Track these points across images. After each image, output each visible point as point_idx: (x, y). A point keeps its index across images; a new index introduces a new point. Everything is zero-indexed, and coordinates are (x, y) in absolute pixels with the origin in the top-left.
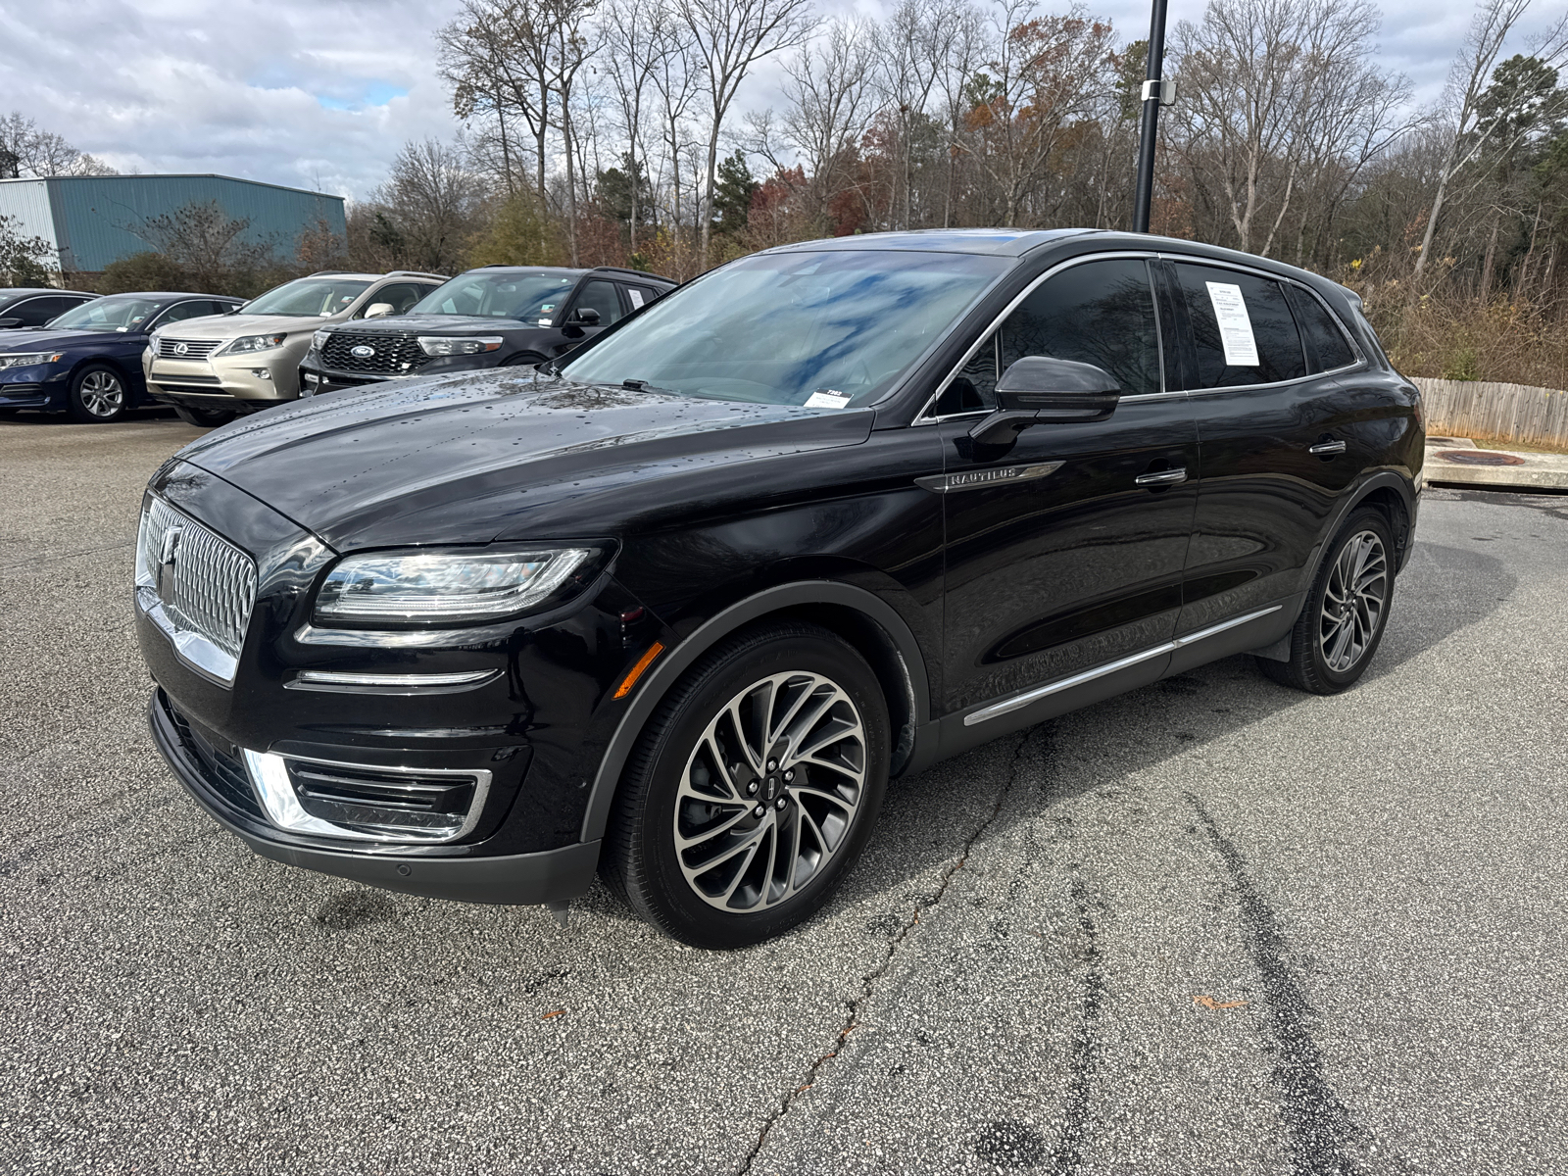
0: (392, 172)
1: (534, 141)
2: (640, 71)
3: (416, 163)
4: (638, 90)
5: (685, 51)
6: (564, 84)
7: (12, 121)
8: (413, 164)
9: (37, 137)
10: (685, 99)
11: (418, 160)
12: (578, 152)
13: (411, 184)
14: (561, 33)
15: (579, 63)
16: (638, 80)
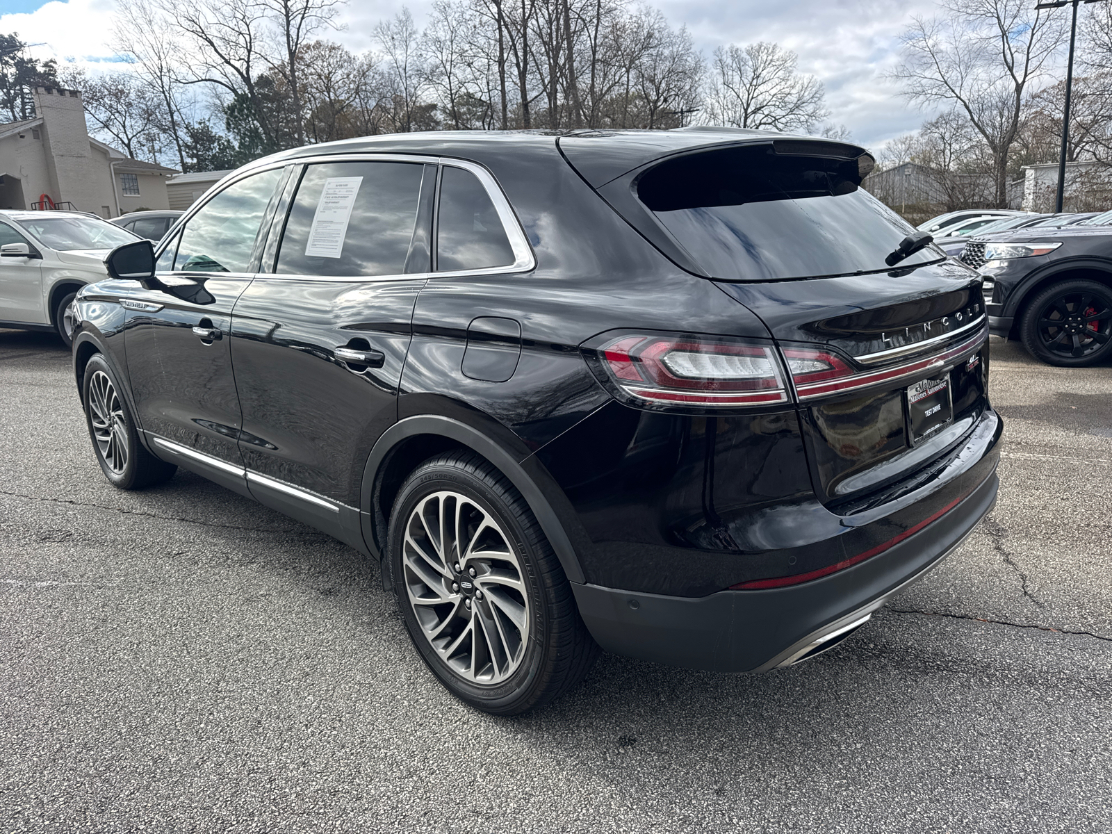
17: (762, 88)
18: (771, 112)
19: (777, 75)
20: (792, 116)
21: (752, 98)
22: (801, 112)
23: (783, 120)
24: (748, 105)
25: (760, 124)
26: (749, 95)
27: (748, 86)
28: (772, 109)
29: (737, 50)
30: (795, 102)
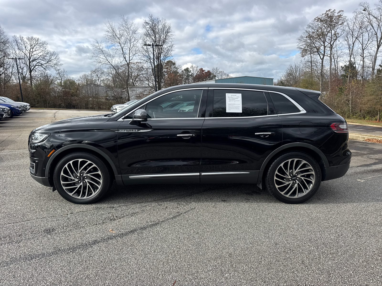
0: (286, 72)
1: (321, 61)
2: (354, 39)
3: (292, 69)
4: (353, 44)
5: (369, 32)
6: (331, 45)
7: (216, 69)
8: (291, 69)
9: (220, 72)
10: (368, 44)
11: (292, 68)
12: (334, 62)
13: (290, 74)
14: (331, 33)
15: (336, 39)
16: (354, 41)
17: (35, 53)
18: (39, 62)
19: (40, 49)
20: (48, 64)
21: (31, 56)
22: (51, 63)
23: (45, 65)
24: (30, 58)
25: (36, 65)
26: (30, 54)
27: (29, 51)
28: (40, 60)
29: (22, 37)
30: (49, 59)
